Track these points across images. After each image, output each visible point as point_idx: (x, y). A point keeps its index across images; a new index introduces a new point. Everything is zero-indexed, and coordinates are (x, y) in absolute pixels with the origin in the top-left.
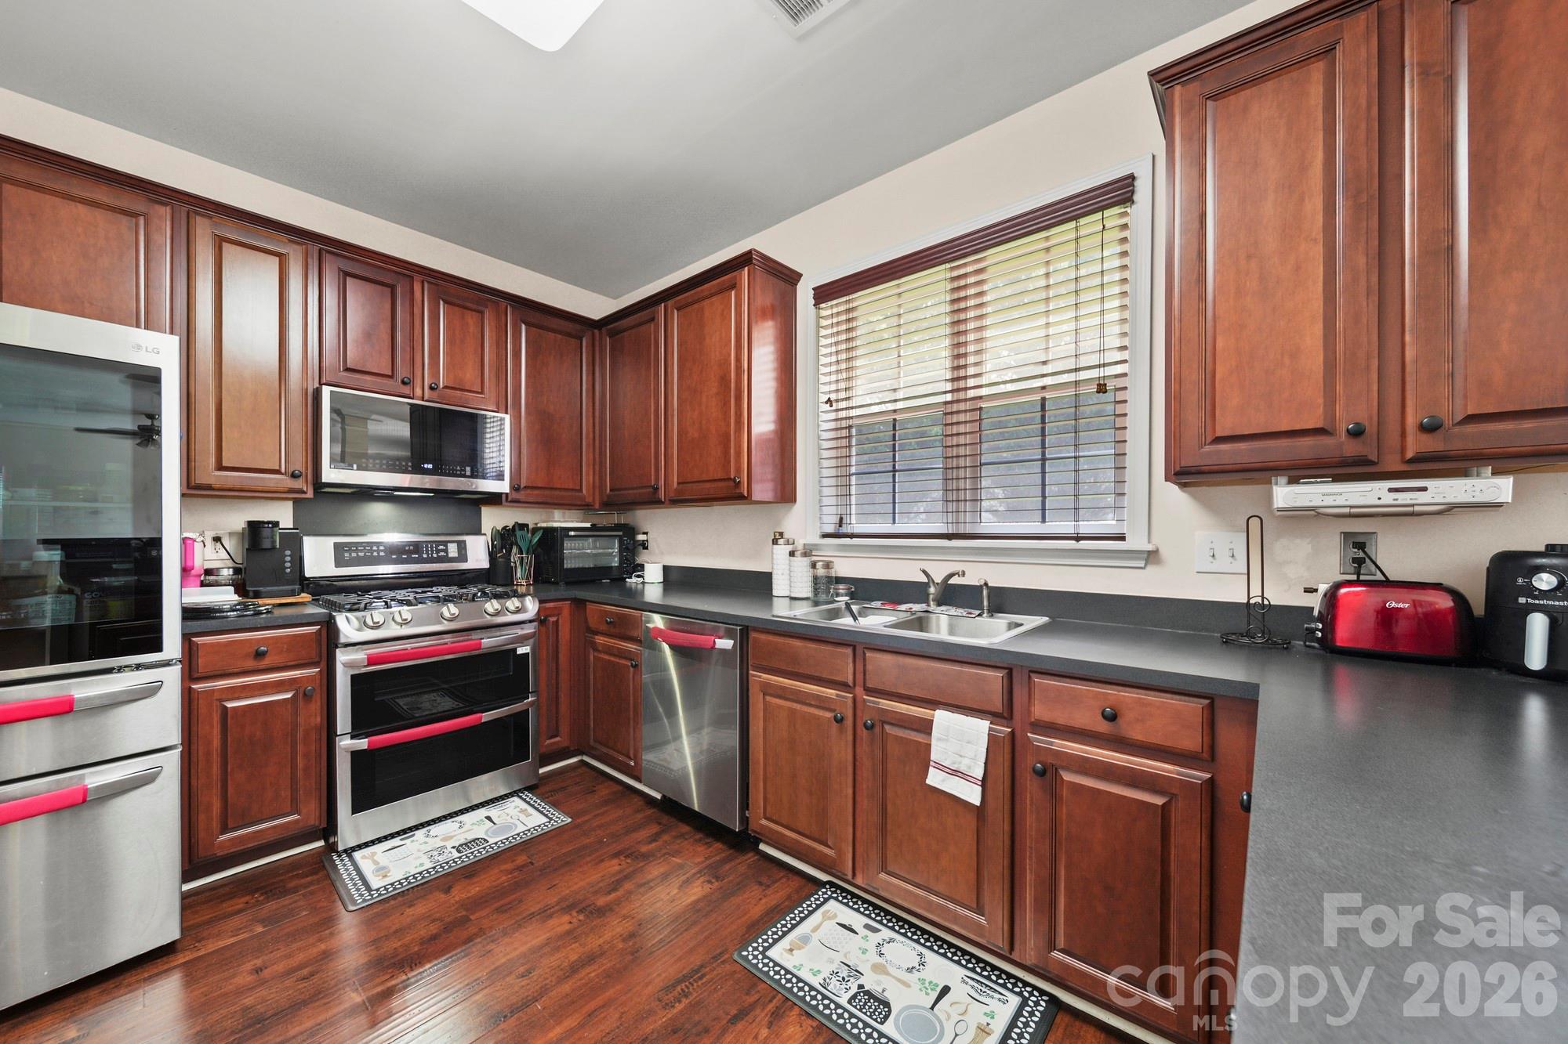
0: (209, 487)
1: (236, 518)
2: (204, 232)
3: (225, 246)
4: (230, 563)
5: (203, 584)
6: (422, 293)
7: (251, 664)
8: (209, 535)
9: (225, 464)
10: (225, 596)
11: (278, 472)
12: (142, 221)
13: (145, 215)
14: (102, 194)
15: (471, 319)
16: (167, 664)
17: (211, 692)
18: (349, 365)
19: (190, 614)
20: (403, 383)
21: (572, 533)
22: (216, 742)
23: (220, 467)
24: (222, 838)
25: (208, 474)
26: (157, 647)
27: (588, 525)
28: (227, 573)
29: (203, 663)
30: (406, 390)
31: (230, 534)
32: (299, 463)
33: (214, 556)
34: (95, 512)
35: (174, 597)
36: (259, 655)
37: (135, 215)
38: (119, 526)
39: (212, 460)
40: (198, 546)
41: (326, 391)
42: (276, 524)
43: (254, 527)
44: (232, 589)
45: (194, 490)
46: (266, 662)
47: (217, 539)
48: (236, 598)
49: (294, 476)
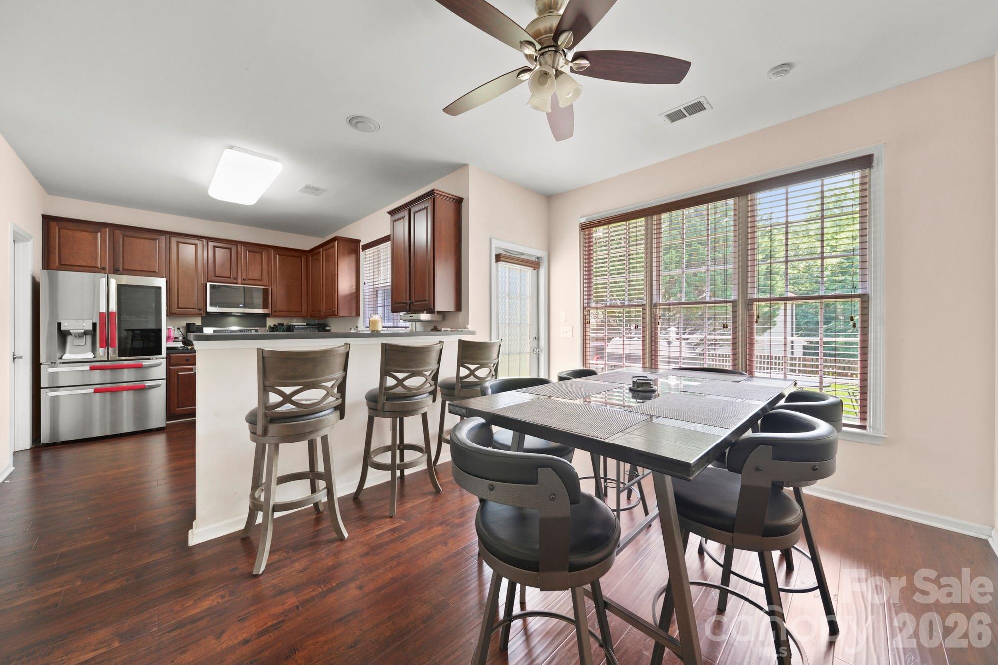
0: (175, 314)
1: (183, 323)
2: (174, 240)
3: (179, 244)
4: (182, 336)
5: (174, 341)
6: (241, 249)
7: (185, 362)
8: (176, 327)
9: (179, 307)
10: (180, 345)
11: (195, 309)
12: (157, 241)
13: (158, 239)
14: (147, 236)
15: (258, 256)
16: (163, 358)
17: (174, 369)
18: (216, 275)
19: (168, 348)
20: (234, 279)
21: (296, 327)
22: (176, 382)
23: (178, 308)
24: (177, 409)
25: (175, 309)
26: (160, 354)
27: (305, 324)
28: (181, 338)
29: (172, 361)
30: (235, 281)
31: (183, 327)
32: (201, 306)
33: (178, 334)
34: (147, 322)
35: (164, 345)
36: (187, 360)
37: (155, 240)
38: (151, 326)
39: (176, 307)
40: (172, 331)
41: (208, 284)
42: (194, 324)
43: (188, 325)
44: (181, 343)
45: (170, 314)
46: (189, 362)
47: (178, 329)
48: (183, 345)
49: (199, 310)
